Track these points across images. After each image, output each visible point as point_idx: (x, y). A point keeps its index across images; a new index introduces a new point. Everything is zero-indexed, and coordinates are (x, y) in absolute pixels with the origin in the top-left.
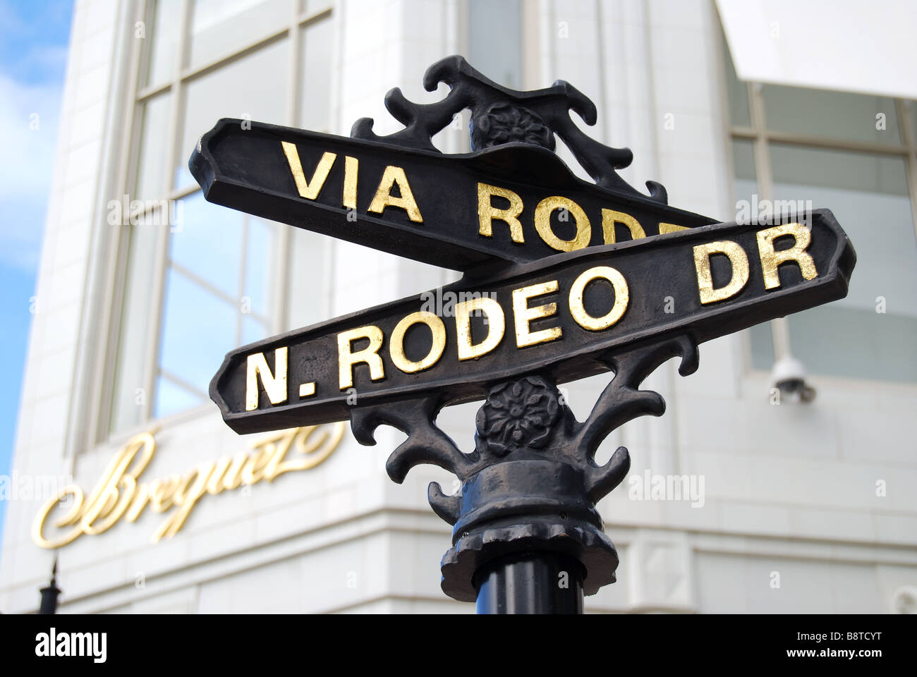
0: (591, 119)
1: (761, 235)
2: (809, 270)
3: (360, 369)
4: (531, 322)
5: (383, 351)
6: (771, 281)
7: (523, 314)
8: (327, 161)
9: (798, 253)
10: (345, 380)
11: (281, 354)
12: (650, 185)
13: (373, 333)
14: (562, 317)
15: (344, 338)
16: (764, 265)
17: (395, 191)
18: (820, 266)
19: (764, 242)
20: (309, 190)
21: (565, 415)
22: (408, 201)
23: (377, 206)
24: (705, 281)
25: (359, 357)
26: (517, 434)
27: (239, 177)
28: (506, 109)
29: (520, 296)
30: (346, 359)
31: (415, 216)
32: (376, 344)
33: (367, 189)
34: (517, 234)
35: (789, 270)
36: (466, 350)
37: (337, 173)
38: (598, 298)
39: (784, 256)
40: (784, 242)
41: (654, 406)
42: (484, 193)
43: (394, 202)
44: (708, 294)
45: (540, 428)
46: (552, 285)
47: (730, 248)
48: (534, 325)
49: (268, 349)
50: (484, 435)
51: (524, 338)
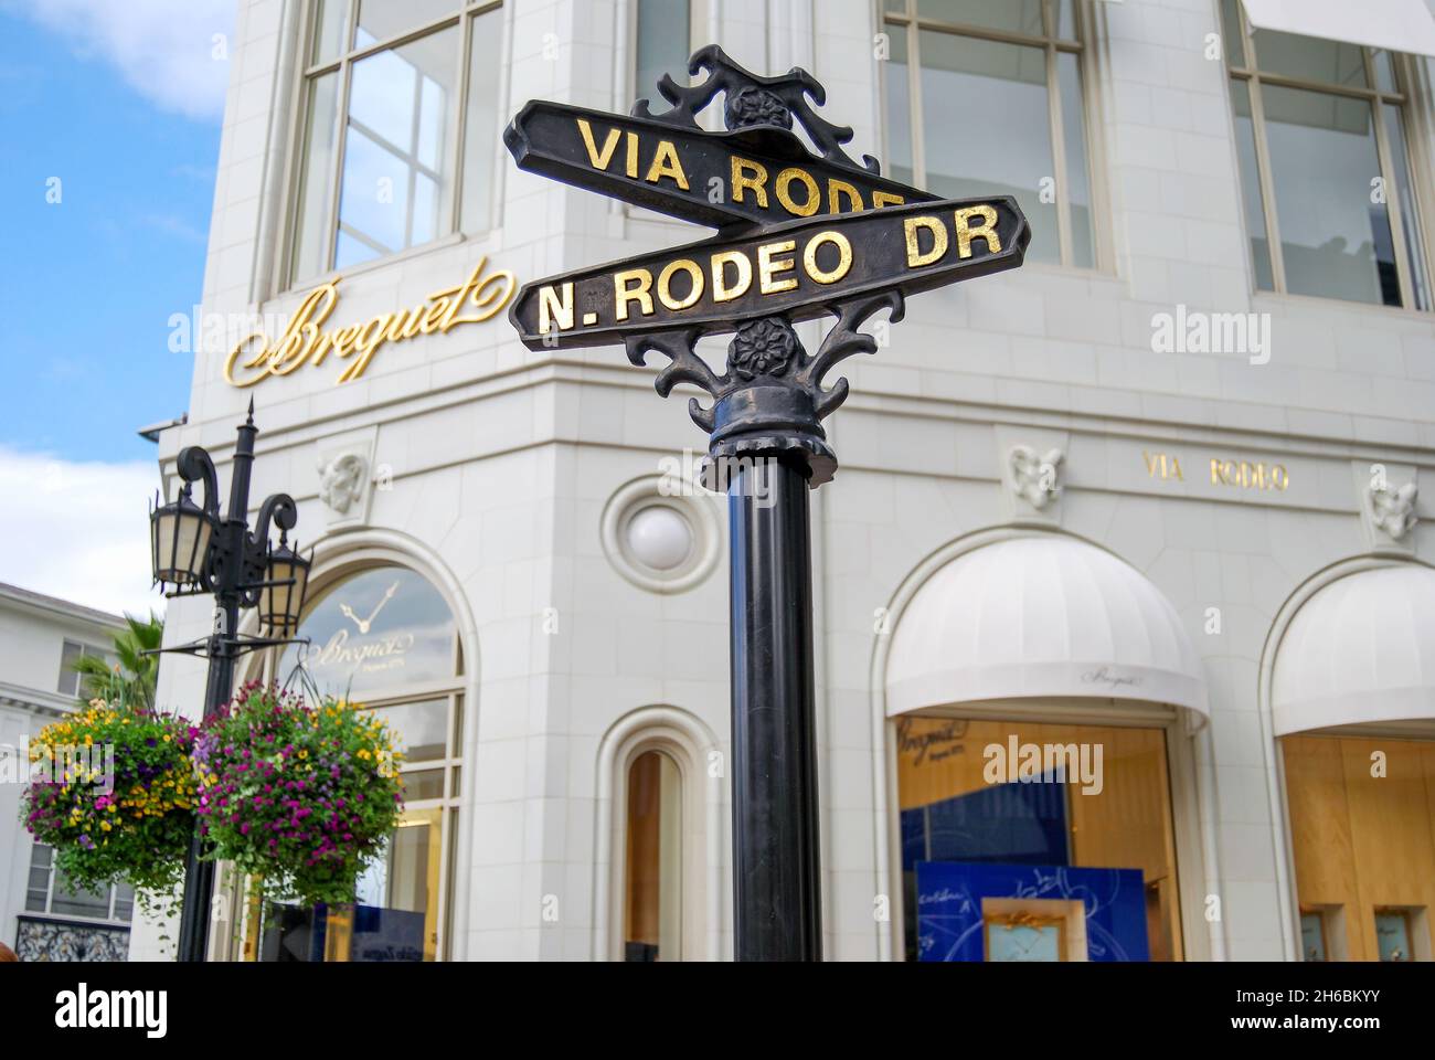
0: (821, 100)
1: (958, 213)
2: (995, 245)
3: (633, 304)
4: (773, 273)
5: (652, 290)
6: (965, 252)
7: (767, 267)
8: (614, 135)
9: (986, 230)
10: (621, 313)
11: (568, 288)
12: (866, 158)
13: (643, 274)
14: (798, 271)
15: (620, 278)
16: (960, 239)
17: (667, 162)
18: (1004, 242)
19: (961, 217)
20: (600, 162)
21: (798, 350)
22: (677, 172)
23: (653, 176)
24: (912, 249)
25: (632, 294)
26: (761, 364)
27: (545, 149)
28: (755, 93)
29: (764, 252)
30: (622, 296)
31: (684, 185)
32: (646, 285)
33: (645, 161)
34: (763, 201)
35: (979, 244)
36: (720, 294)
37: (621, 146)
38: (828, 257)
39: (975, 232)
40: (976, 221)
41: (868, 346)
42: (737, 164)
43: (667, 172)
44: (915, 259)
45: (779, 360)
46: (791, 244)
47: (933, 222)
48: (776, 276)
49: (556, 283)
50: (734, 363)
51: (767, 286)
